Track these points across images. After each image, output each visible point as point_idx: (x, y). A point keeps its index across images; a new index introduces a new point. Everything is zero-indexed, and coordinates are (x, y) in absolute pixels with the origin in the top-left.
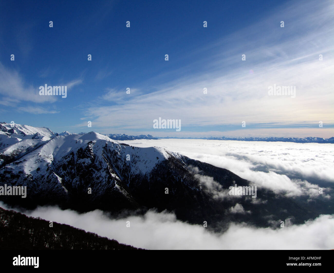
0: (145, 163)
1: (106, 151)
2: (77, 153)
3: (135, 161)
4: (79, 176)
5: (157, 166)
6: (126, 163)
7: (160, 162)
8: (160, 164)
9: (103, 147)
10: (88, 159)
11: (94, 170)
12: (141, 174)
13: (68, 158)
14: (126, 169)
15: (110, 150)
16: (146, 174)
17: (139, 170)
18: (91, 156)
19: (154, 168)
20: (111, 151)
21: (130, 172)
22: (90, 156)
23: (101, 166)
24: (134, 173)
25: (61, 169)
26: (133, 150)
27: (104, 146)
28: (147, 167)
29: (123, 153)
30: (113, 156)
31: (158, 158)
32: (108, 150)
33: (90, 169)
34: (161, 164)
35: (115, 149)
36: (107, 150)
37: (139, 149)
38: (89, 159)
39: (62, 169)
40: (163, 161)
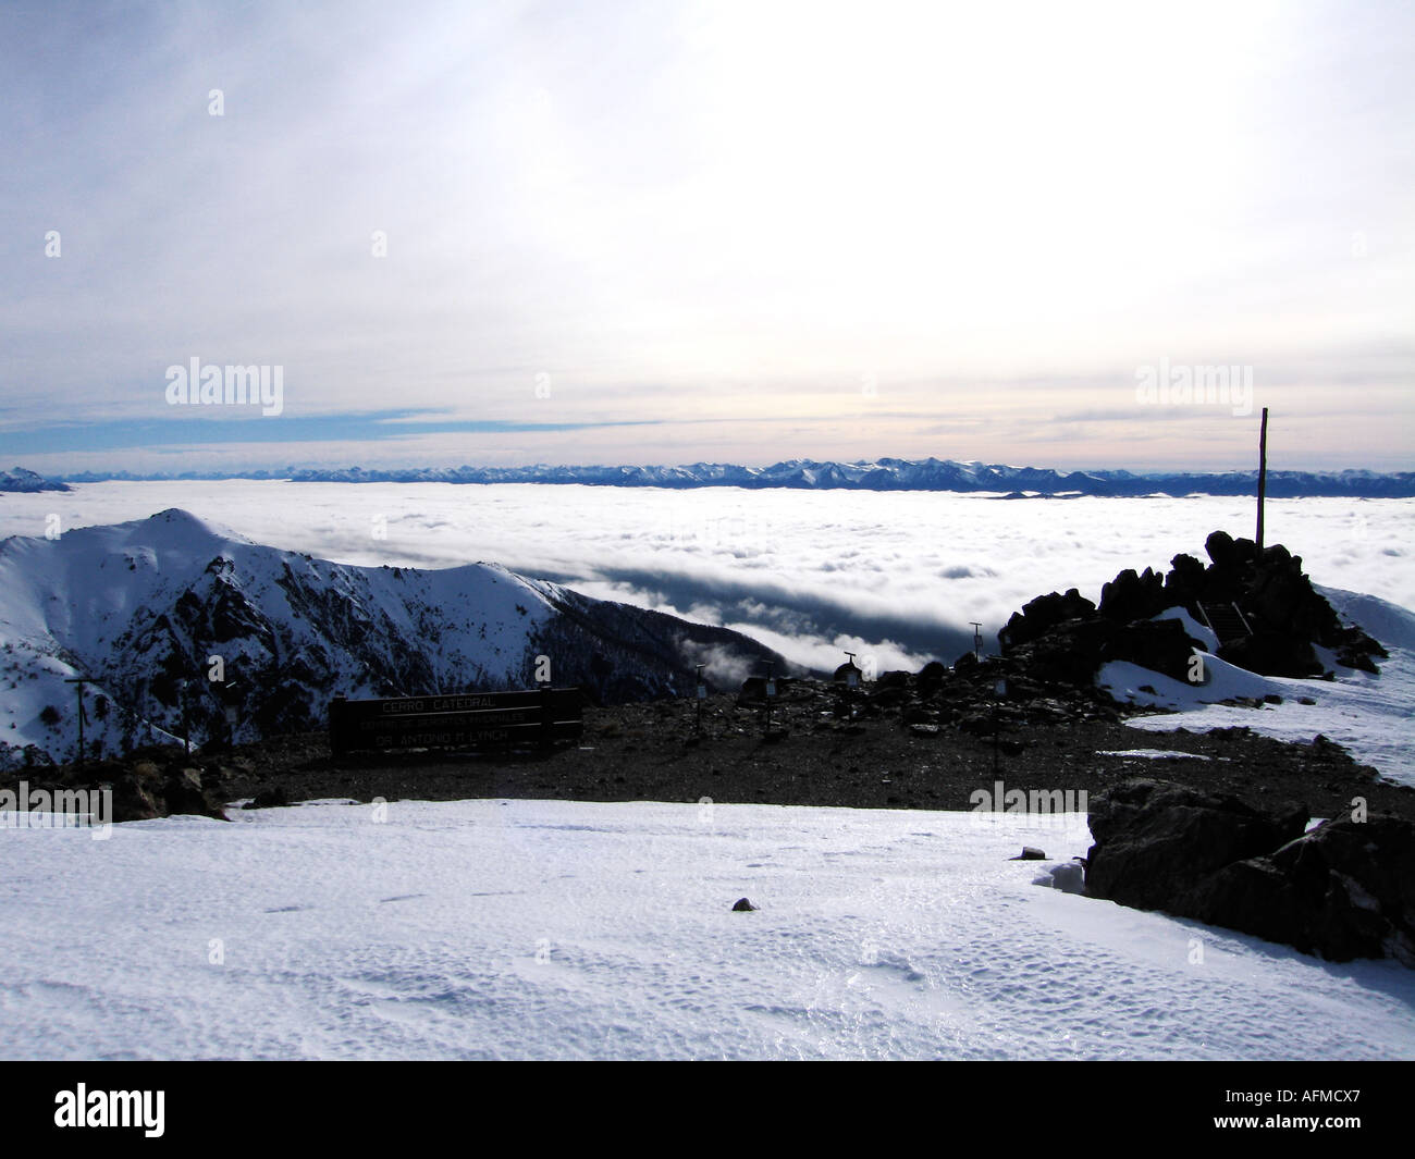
0: (483, 636)
1: (297, 596)
2: (178, 616)
3: (430, 627)
4: (251, 723)
5: (538, 642)
6: (403, 643)
7: (541, 628)
8: (544, 632)
9: (278, 581)
10: (248, 640)
11: (301, 684)
12: (493, 682)
13: (150, 646)
14: (416, 666)
15: (309, 591)
16: (510, 678)
17: (470, 665)
18: (259, 626)
19: (526, 651)
20: (317, 597)
21: (431, 676)
22: (252, 625)
23: (327, 667)
24: (452, 679)
25: (151, 702)
26: (400, 583)
27: (281, 574)
28: (498, 650)
29: (367, 598)
30: (334, 617)
31: (522, 610)
32: (302, 590)
33: (286, 684)
34: (547, 632)
35: (328, 587)
36: (298, 589)
37: (420, 576)
38: (254, 638)
39: (152, 698)
40: (551, 621)
